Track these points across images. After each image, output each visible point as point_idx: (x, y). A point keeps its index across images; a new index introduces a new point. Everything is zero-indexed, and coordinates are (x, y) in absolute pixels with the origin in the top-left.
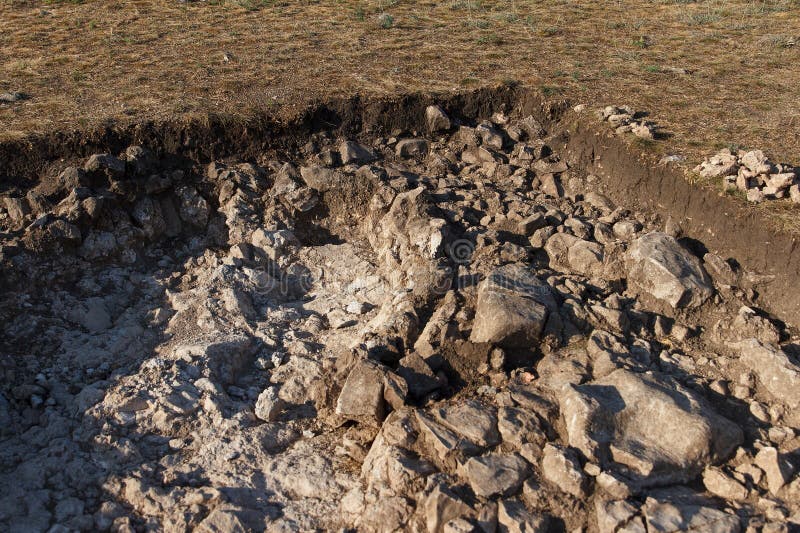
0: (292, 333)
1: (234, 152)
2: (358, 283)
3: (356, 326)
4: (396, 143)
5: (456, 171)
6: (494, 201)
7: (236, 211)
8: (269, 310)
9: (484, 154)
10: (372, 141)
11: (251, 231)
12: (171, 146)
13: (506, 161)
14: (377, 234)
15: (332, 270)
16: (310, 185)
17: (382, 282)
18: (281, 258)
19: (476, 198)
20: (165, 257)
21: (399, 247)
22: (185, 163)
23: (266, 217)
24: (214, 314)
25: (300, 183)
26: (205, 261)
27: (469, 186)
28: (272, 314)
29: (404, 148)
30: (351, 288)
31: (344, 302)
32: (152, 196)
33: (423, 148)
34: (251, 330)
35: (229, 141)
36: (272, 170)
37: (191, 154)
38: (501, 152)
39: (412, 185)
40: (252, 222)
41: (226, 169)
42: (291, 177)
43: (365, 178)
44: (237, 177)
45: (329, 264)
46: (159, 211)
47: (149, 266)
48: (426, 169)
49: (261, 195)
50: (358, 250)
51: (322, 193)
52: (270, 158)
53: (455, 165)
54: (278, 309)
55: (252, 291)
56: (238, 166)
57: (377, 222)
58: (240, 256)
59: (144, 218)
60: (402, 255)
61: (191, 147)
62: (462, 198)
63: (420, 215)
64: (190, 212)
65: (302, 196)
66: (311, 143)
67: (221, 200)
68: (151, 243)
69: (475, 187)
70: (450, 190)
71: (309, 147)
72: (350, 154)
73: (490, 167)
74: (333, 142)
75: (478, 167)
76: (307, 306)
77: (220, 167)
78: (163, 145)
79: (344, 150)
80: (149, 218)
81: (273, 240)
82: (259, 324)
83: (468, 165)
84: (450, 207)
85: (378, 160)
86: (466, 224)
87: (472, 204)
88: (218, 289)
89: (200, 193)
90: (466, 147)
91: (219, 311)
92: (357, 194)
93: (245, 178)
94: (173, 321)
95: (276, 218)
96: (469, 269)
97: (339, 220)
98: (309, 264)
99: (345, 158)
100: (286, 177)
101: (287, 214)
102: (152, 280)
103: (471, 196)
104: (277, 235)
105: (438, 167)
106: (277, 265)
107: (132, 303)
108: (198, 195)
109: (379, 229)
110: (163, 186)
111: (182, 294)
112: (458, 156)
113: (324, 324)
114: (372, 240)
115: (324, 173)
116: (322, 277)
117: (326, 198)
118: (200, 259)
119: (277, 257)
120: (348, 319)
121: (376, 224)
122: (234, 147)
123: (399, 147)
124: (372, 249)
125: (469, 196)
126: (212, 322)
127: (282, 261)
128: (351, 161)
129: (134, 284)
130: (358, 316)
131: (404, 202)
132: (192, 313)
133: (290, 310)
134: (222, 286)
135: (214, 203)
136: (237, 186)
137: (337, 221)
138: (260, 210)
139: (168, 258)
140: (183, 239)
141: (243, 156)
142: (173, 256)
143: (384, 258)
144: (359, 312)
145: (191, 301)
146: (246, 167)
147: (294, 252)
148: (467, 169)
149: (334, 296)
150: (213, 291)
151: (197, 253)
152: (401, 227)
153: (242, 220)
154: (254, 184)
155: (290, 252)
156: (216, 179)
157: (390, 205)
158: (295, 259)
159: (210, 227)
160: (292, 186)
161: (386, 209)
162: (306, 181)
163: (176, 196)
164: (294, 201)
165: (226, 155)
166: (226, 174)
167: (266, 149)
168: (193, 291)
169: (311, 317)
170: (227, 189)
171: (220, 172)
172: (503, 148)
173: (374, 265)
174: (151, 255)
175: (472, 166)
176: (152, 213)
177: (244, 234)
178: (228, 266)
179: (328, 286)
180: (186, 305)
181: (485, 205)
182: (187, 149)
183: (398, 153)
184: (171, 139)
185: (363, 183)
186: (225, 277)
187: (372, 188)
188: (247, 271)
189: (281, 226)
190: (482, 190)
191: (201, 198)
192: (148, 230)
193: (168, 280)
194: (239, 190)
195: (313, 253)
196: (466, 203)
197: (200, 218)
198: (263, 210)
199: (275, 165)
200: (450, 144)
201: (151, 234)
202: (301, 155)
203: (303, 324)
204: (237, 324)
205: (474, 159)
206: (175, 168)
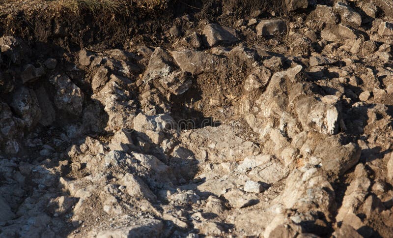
0: (199, 215)
1: (102, 39)
2: (247, 162)
3: (260, 205)
4: (256, 24)
5: (319, 49)
6: (368, 76)
7: (113, 97)
8: (169, 193)
9: (344, 31)
10: (233, 23)
11: (131, 116)
12: (42, 35)
13: (367, 38)
14: (255, 114)
15: (217, 152)
16: (183, 69)
17: (273, 161)
18: (164, 142)
19: (351, 74)
20: (45, 146)
21: (286, 126)
22: (56, 51)
23: (142, 102)
24: (119, 200)
25: (174, 67)
26: (88, 148)
27: (340, 64)
28: (172, 197)
29: (265, 29)
30: (241, 168)
31: (238, 182)
32: (28, 85)
33: (283, 28)
34: (158, 214)
35: (97, 28)
36: (141, 55)
37: (61, 42)
38: (361, 29)
39: (286, 65)
40: (131, 108)
41: (97, 56)
42: (164, 61)
43: (238, 59)
44: (110, 63)
45: (212, 146)
46: (36, 100)
47: (34, 156)
48: (288, 48)
49: (134, 80)
50: (238, 131)
51: (196, 76)
52: (137, 43)
53: (317, 44)
54: (176, 192)
55: (146, 174)
56: (108, 52)
57: (254, 102)
58: (126, 141)
59: (24, 108)
60: (290, 134)
61: (61, 36)
62: (336, 75)
63: (305, 92)
64: (66, 100)
65: (176, 80)
66: (175, 27)
67: (94, 87)
68: (29, 133)
69: (344, 64)
70: (322, 68)
71: (173, 31)
72: (215, 36)
73: (354, 44)
74: (196, 25)
75: (339, 45)
76: (202, 188)
77: (92, 54)
78: (34, 35)
79: (209, 32)
80: (27, 108)
81: (155, 124)
82: (164, 207)
83: (329, 43)
84: (330, 84)
85: (241, 41)
86: (348, 100)
87: (348, 80)
88: (114, 174)
89: (73, 81)
90: (324, 25)
91: (123, 196)
92: (231, 75)
93: (118, 64)
94: (77, 208)
95: (152, 102)
96: (367, 143)
97: (212, 102)
98: (191, 146)
99: (211, 41)
100: (159, 61)
101: (162, 98)
102: (43, 169)
103: (345, 73)
104: (158, 119)
105: (302, 46)
106: (161, 149)
107: (28, 193)
108: (71, 83)
109: (256, 109)
110: (37, 75)
111: (78, 181)
112: (318, 34)
113: (225, 205)
114: (250, 120)
115: (197, 55)
116: (207, 159)
117: (200, 80)
118: (83, 147)
119: (161, 141)
120: (249, 198)
121: (252, 104)
122: (102, 34)
123: (259, 28)
124: (252, 130)
125: (343, 73)
126: (119, 207)
127: (165, 145)
128: (218, 44)
129: (24, 174)
130: (257, 194)
131: (283, 81)
132: (95, 200)
133: (188, 192)
134: (117, 172)
135: (87, 90)
136: (110, 72)
137: (210, 102)
138: (135, 95)
139: (49, 147)
140: (59, 128)
141: (110, 42)
142: (52, 144)
143: (267, 138)
144: (258, 191)
145: (90, 188)
146: (117, 53)
147: (176, 136)
148: (329, 46)
149: (226, 176)
150: (110, 178)
151: (78, 141)
152: (283, 106)
153: (121, 106)
154: (126, 70)
155: (171, 135)
156: (88, 66)
157: (267, 85)
158: (177, 143)
159: (86, 114)
160: (166, 70)
161: (263, 89)
162: (179, 64)
163: (52, 84)
164: (169, 85)
165: (95, 42)
166: (98, 61)
167: (132, 35)
168: (89, 178)
169: (210, 198)
170: (100, 75)
171: (92, 59)
172: (363, 25)
173: (258, 145)
174: (31, 145)
175: (334, 44)
176: (31, 102)
177: (125, 119)
178: (118, 151)
179: (216, 167)
180: (88, 193)
181: (360, 81)
182: (57, 37)
183: (260, 33)
184: (41, 29)
185: (237, 64)
186: (119, 163)
187: (246, 69)
188: (137, 156)
189: (159, 110)
190: (354, 67)
191: (74, 86)
192: (27, 120)
193: (59, 168)
194: (113, 77)
195: (194, 135)
196: (342, 80)
197: (76, 106)
198: (138, 95)
199: (144, 50)
200: (308, 23)
201: (30, 124)
202: (166, 39)
203: (204, 205)
204: (144, 208)
205: (334, 36)
206: (47, 56)
